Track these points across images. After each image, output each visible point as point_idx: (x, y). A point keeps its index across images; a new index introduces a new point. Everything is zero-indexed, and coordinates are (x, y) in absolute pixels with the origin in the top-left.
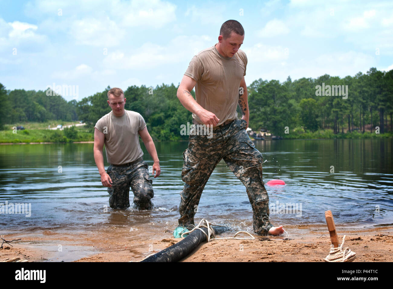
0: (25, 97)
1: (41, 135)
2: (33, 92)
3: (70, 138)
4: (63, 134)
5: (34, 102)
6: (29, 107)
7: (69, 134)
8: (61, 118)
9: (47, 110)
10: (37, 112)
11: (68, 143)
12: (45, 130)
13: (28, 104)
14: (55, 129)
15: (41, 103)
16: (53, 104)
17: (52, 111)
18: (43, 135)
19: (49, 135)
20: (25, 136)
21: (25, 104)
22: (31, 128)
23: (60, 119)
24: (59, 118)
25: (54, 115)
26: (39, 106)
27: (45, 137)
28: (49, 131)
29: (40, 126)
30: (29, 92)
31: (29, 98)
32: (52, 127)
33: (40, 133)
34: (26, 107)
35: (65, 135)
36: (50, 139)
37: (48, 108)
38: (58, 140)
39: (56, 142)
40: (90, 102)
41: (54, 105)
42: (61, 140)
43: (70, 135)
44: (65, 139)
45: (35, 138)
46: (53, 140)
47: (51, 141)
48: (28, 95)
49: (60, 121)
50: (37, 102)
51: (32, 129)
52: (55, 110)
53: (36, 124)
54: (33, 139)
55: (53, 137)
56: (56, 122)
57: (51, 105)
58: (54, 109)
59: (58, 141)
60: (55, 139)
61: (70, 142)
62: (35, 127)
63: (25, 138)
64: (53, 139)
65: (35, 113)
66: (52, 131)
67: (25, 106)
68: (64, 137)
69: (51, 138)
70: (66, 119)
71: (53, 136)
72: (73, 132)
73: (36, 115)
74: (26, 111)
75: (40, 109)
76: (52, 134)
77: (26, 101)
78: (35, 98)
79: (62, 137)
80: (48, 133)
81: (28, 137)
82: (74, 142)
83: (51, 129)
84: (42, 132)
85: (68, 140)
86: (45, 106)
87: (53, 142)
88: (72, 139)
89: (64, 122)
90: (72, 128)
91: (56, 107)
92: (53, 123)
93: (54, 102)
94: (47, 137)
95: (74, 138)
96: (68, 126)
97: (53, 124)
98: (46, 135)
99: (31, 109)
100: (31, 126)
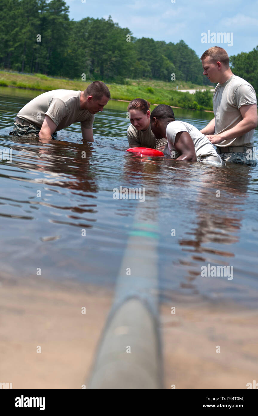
0: (153, 48)
1: (167, 97)
2: (163, 43)
3: (202, 105)
4: (193, 99)
5: (163, 56)
6: (156, 61)
7: (201, 99)
8: (191, 79)
9: (176, 67)
10: (164, 68)
11: (198, 110)
12: (172, 91)
13: (155, 57)
14: (184, 91)
15: (170, 58)
16: (184, 61)
17: (182, 69)
18: (171, 97)
19: (177, 98)
20: (149, 94)
21: (151, 57)
22: (156, 86)
23: (189, 81)
24: (188, 78)
25: (183, 75)
26: (168, 61)
27: (172, 99)
28: (176, 92)
29: (166, 86)
30: (158, 42)
31: (158, 50)
32: (180, 88)
33: (166, 94)
34: (152, 61)
35: (196, 101)
36: (177, 103)
37: (178, 65)
38: (187, 104)
39: (184, 108)
40: (232, 63)
41: (185, 63)
42: (190, 105)
43: (202, 101)
44: (195, 105)
45: (160, 99)
46: (180, 104)
47: (179, 105)
48: (157, 46)
49: (190, 83)
50: (166, 56)
51: (157, 88)
52: (185, 69)
53: (161, 83)
54: (158, 99)
55: (182, 101)
56: (185, 83)
57: (181, 61)
58: (185, 67)
59: (187, 107)
60: (184, 103)
61: (201, 110)
62: (159, 86)
63: (148, 97)
64: (182, 103)
65: (162, 70)
66: (180, 94)
67: (151, 59)
68: (195, 102)
69: (179, 102)
70: (196, 81)
71: (182, 99)
72: (206, 98)
73: (163, 72)
74: (152, 65)
75: (168, 65)
76: (180, 97)
77: (153, 54)
78: (165, 51)
79: (193, 102)
80: (176, 95)
81: (152, 96)
82: (206, 110)
83: (179, 91)
84: (169, 93)
85: (199, 106)
86: (174, 63)
87: (181, 107)
88: (203, 107)
89: (194, 85)
90: (206, 93)
91: (187, 65)
92: (181, 84)
93: (186, 59)
94: (174, 100)
95: (206, 106)
96: (201, 90)
97: (181, 86)
98: (174, 98)
99: (158, 64)
100: (156, 84)
